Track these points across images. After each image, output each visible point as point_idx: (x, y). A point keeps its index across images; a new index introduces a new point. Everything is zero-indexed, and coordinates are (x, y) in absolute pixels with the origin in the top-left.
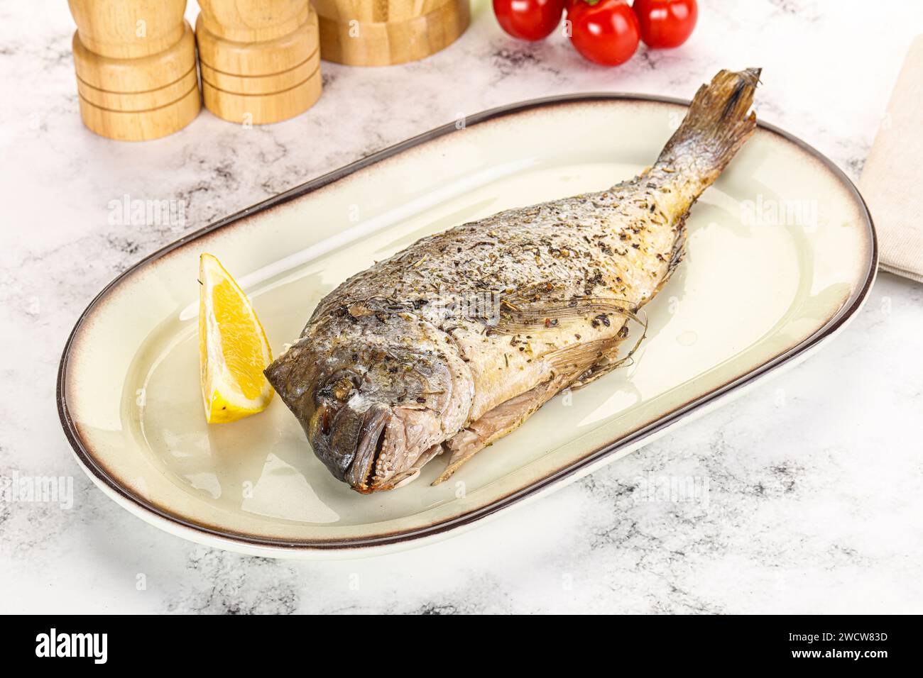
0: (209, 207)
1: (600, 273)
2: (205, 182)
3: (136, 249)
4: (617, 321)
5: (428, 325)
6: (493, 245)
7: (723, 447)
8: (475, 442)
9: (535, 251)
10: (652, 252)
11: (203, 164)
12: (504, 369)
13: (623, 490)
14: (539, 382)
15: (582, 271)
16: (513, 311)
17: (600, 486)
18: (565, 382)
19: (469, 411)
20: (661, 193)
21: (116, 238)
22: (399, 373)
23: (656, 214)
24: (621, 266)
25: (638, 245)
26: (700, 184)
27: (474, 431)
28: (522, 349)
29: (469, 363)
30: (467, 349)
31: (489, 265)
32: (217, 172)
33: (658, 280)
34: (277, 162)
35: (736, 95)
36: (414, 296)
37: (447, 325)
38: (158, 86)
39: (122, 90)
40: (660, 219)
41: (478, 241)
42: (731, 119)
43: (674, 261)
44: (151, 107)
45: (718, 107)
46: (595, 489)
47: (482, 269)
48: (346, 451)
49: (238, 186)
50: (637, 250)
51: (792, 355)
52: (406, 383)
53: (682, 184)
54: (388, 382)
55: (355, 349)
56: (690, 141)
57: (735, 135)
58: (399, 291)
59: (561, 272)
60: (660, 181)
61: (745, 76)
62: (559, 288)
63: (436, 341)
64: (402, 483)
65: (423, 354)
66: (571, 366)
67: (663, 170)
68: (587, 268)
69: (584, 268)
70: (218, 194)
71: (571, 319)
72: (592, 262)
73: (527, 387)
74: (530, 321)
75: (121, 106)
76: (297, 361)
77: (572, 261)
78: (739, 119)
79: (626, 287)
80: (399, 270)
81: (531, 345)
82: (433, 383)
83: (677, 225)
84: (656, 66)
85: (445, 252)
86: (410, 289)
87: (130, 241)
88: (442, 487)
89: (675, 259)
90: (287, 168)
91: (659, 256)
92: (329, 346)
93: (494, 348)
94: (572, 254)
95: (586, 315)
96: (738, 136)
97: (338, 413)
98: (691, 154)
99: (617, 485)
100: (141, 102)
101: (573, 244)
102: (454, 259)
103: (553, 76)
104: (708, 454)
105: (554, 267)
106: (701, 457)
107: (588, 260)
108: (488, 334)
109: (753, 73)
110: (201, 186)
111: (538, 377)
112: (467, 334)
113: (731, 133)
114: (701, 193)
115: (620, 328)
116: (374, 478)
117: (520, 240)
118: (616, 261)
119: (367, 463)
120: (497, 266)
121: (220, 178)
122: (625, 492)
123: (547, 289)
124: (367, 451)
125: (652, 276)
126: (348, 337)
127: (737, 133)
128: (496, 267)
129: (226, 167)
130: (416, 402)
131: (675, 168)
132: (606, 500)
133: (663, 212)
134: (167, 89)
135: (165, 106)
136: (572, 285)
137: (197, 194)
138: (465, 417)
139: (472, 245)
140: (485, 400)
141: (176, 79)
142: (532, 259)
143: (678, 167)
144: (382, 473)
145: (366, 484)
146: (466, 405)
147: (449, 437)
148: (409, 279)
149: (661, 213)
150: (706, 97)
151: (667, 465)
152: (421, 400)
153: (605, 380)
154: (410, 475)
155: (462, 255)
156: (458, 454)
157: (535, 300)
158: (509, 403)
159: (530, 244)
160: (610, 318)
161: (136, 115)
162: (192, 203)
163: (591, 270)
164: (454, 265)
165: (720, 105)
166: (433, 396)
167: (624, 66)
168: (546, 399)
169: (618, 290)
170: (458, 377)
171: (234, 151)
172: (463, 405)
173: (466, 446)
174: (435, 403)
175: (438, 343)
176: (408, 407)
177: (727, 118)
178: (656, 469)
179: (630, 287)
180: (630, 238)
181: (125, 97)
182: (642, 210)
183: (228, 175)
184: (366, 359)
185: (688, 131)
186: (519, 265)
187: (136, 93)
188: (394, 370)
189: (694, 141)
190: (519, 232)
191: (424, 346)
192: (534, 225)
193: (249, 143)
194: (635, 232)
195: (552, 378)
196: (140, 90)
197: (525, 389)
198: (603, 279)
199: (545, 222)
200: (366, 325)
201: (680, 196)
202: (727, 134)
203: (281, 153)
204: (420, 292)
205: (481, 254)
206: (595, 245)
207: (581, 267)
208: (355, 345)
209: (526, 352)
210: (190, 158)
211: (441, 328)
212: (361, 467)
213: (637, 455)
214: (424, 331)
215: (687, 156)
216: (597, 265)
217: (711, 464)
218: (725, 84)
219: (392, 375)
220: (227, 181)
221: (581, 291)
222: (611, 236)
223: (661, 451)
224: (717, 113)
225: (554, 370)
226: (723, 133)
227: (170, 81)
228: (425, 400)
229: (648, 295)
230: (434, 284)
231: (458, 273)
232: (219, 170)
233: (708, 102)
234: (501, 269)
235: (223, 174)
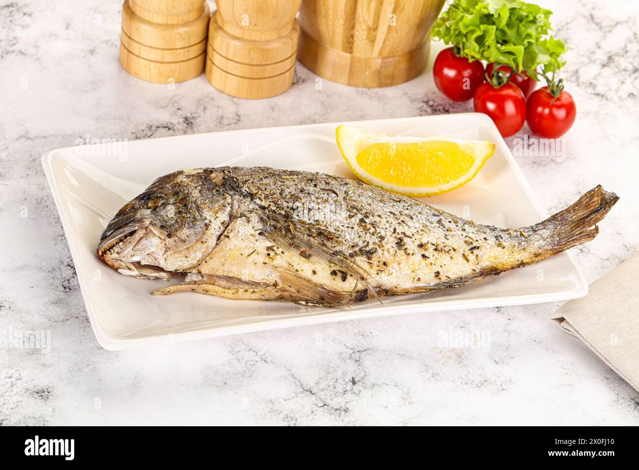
1: (375, 251)
2: (172, 124)
4: (353, 283)
5: (228, 209)
6: (337, 195)
9: (353, 214)
10: (436, 269)
11: (177, 111)
12: (244, 256)
16: (291, 233)
20: (494, 245)
22: (180, 215)
23: (472, 253)
25: (427, 257)
26: (533, 255)
28: (269, 255)
29: (226, 239)
30: (234, 232)
32: (184, 119)
33: (418, 284)
34: (228, 126)
38: (167, 48)
39: (142, 41)
41: (334, 189)
43: (448, 284)
44: (160, 60)
53: (519, 249)
55: (182, 190)
58: (252, 182)
59: (350, 234)
60: (509, 238)
62: (337, 241)
63: (217, 217)
67: (521, 232)
69: (368, 242)
70: (175, 134)
72: (378, 243)
74: (295, 245)
75: (140, 53)
77: (366, 234)
79: (387, 271)
81: (278, 257)
82: (185, 232)
85: (309, 182)
86: (258, 185)
89: (451, 284)
91: (438, 273)
94: (372, 231)
95: (333, 265)
100: (153, 55)
102: (305, 187)
107: (377, 240)
108: (259, 233)
110: (167, 126)
111: (264, 277)
116: (107, 251)
117: (356, 204)
118: (398, 254)
119: (110, 241)
121: (184, 124)
123: (329, 237)
125: (416, 279)
129: (193, 118)
130: (166, 234)
134: (174, 51)
135: (170, 63)
136: (348, 245)
137: (161, 129)
139: (327, 189)
141: (182, 46)
144: (113, 252)
145: (102, 252)
148: (267, 181)
149: (477, 255)
152: (169, 235)
155: (312, 189)
157: (311, 236)
159: (357, 210)
160: (349, 278)
161: (149, 62)
164: (299, 190)
168: (265, 293)
169: (375, 269)
171: (205, 109)
174: (174, 242)
176: (154, 231)
179: (390, 273)
180: (426, 250)
181: (144, 48)
182: (464, 244)
183: (190, 124)
184: (179, 198)
187: (151, 47)
188: (180, 212)
190: (363, 202)
191: (207, 214)
194: (436, 249)
195: (276, 285)
196: (154, 46)
198: (373, 256)
203: (235, 121)
205: (322, 195)
206: (395, 237)
208: (185, 188)
209: (270, 258)
210: (173, 104)
212: (107, 242)
219: (176, 214)
220: (187, 127)
221: (348, 252)
222: (414, 240)
225: (279, 281)
227: (179, 47)
228: (171, 237)
232: (186, 119)
235: (187, 122)
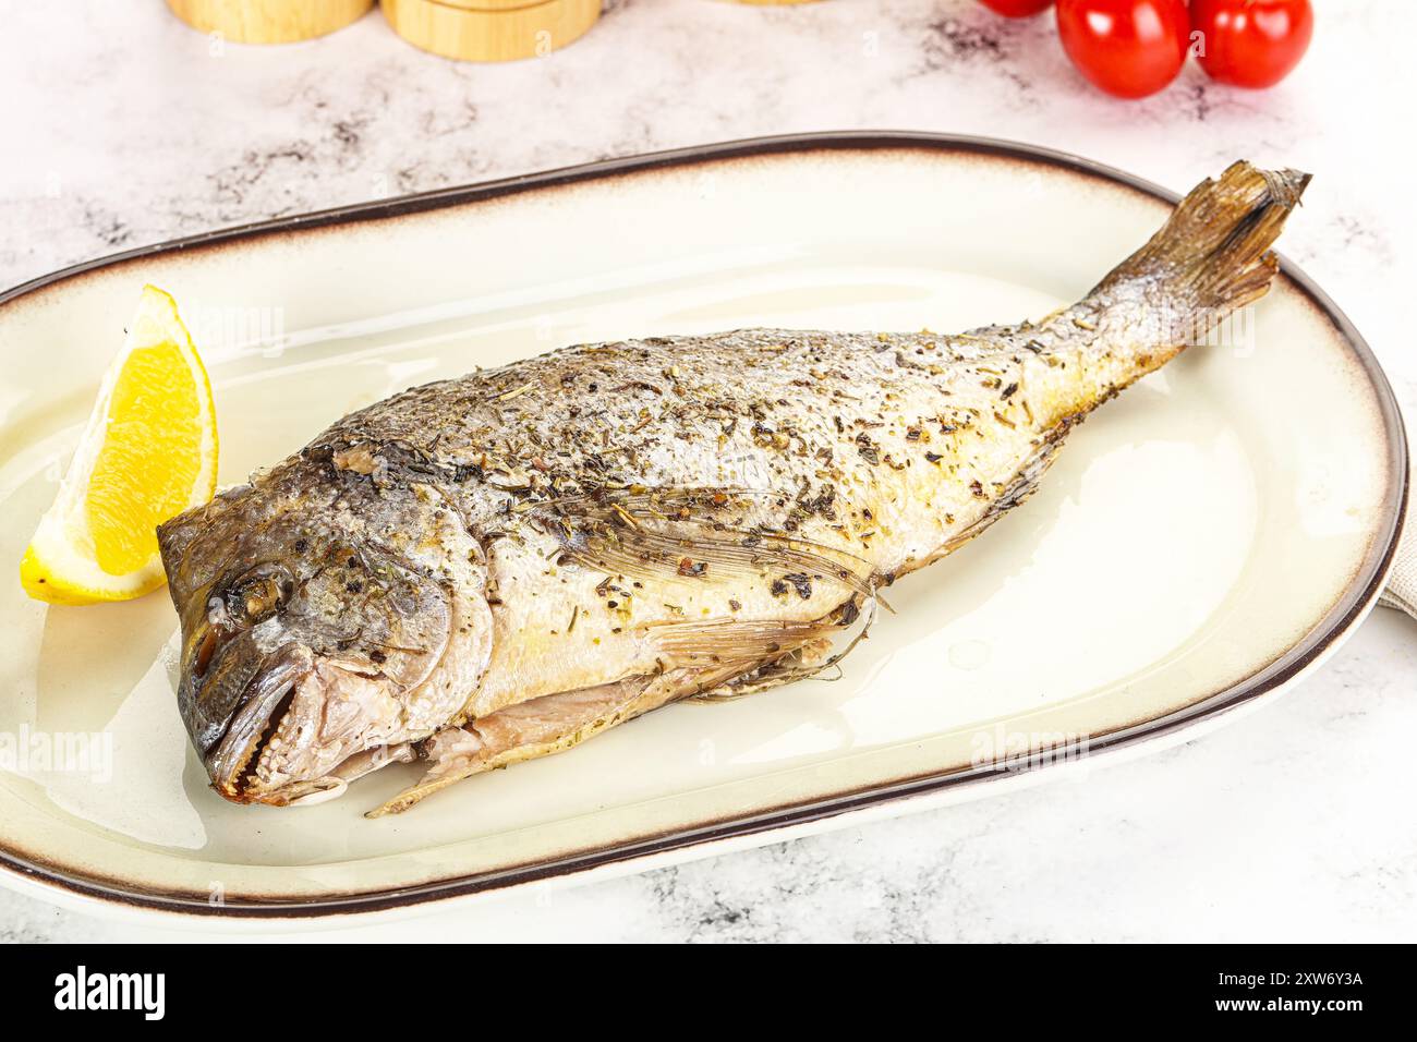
0: (288, 192)
1: (832, 493)
2: (305, 143)
3: (124, 238)
4: (828, 594)
5: (453, 518)
6: (658, 392)
7: (942, 881)
8: (471, 756)
9: (728, 423)
10: (967, 476)
11: (318, 110)
12: (561, 635)
13: (717, 915)
14: (629, 674)
15: (801, 483)
16: (630, 529)
17: (681, 895)
18: (689, 683)
19: (470, 697)
20: (1045, 367)
21: (102, 211)
22: (361, 595)
23: (1010, 404)
24: (883, 489)
25: (939, 457)
26: (1133, 363)
27: (478, 734)
28: (612, 605)
29: (497, 609)
30: (506, 583)
31: (628, 429)
32: (336, 130)
33: (953, 531)
35: (1255, 215)
36: (467, 457)
37: (489, 528)
40: (1016, 415)
41: (637, 380)
42: (1233, 257)
43: (1008, 501)
45: (1219, 229)
46: (669, 899)
47: (612, 434)
48: (215, 716)
49: (359, 164)
50: (932, 466)
51: (1110, 743)
52: (365, 617)
53: (1095, 357)
54: (337, 607)
55: (308, 530)
56: (1150, 278)
57: (1229, 289)
58: (447, 439)
59: (757, 475)
60: (1057, 341)
61: (1275, 182)
62: (739, 505)
63: (449, 552)
64: (308, 800)
65: (416, 571)
66: (703, 656)
67: (1074, 321)
68: (811, 478)
69: (805, 477)
70: (315, 171)
71: (733, 569)
72: (827, 470)
73: (602, 678)
74: (654, 555)
76: (211, 524)
77: (787, 459)
78: (1246, 261)
79: (878, 531)
80: (472, 400)
81: (635, 600)
82: (409, 630)
83: (1048, 433)
84: (1207, 116)
85: (569, 384)
86: (467, 440)
87: (120, 221)
88: (385, 824)
89: (1012, 499)
90: (460, 151)
91: (978, 485)
92: (272, 512)
93: (561, 591)
94: (795, 445)
95: (766, 569)
96: (1233, 291)
97: (231, 642)
98: (1141, 305)
99: (712, 902)
101: (806, 428)
102: (573, 401)
103: (1013, 88)
104: (908, 886)
105: (748, 463)
106: (892, 890)
107: (820, 464)
108: (561, 561)
109: (1292, 182)
110: (294, 149)
111: (626, 664)
112: (519, 553)
113: (1224, 282)
114: (1132, 382)
115: (833, 606)
116: (249, 778)
117: (712, 395)
118: (878, 477)
119: (240, 748)
120: (643, 434)
121: (337, 141)
122: (718, 919)
123: (714, 501)
124: (249, 726)
125: (943, 521)
126: (307, 504)
127: (1234, 286)
128: (637, 440)
129: (358, 124)
130: (367, 658)
131: (1097, 324)
132: (678, 926)
133: (1030, 404)
136: (767, 503)
137: (280, 162)
138: (456, 706)
139: (622, 384)
140: (506, 685)
142: (714, 436)
143: (1104, 322)
144: (266, 772)
145: (235, 785)
146: (464, 682)
147: (415, 737)
148: (474, 422)
149: (1024, 404)
150: (1205, 205)
151: (822, 887)
152: (378, 657)
153: (779, 695)
154: (325, 788)
155: (592, 399)
156: (435, 770)
157: (679, 517)
158: (561, 698)
159: (727, 408)
160: (815, 585)
162: (263, 177)
163: (817, 485)
164: (567, 414)
165: (1225, 224)
166: (402, 655)
167: (1150, 102)
168: (640, 707)
169: (855, 535)
170: (463, 630)
171: (386, 98)
172: (455, 685)
173: (454, 759)
174: (400, 668)
175: (452, 557)
176: (342, 666)
177: (1226, 253)
178: (798, 890)
179: (887, 532)
180: (927, 440)
182: (985, 390)
183: (352, 140)
184: (320, 554)
185: (1153, 259)
186: (684, 443)
188: (355, 588)
189: (1157, 280)
190: (720, 382)
191: (423, 557)
192: (760, 373)
193: (419, 90)
194: (945, 429)
195: (659, 670)
197: (595, 681)
198: (833, 507)
199: (783, 372)
200: (347, 490)
201: (1081, 378)
202: (1215, 284)
203: (464, 121)
204: (478, 449)
205: (627, 405)
206: (851, 439)
207: (800, 475)
208: (311, 523)
209: (619, 611)
210: (305, 94)
211: (471, 531)
212: (231, 754)
213: (779, 854)
214: (438, 531)
215: (1131, 305)
216: (833, 476)
217: (902, 908)
218: (1243, 190)
219: (348, 595)
220: (345, 150)
221: (778, 522)
222: (892, 428)
223: (827, 858)
224: (1214, 240)
225: (664, 657)
226: (1209, 278)
228: (385, 658)
229: (920, 555)
230: (512, 443)
231: (565, 433)
232: (341, 128)
233: (1205, 214)
234: (646, 443)
235: (344, 135)
